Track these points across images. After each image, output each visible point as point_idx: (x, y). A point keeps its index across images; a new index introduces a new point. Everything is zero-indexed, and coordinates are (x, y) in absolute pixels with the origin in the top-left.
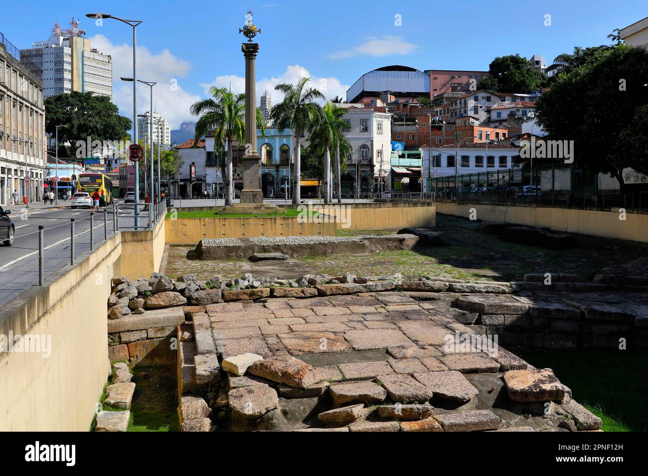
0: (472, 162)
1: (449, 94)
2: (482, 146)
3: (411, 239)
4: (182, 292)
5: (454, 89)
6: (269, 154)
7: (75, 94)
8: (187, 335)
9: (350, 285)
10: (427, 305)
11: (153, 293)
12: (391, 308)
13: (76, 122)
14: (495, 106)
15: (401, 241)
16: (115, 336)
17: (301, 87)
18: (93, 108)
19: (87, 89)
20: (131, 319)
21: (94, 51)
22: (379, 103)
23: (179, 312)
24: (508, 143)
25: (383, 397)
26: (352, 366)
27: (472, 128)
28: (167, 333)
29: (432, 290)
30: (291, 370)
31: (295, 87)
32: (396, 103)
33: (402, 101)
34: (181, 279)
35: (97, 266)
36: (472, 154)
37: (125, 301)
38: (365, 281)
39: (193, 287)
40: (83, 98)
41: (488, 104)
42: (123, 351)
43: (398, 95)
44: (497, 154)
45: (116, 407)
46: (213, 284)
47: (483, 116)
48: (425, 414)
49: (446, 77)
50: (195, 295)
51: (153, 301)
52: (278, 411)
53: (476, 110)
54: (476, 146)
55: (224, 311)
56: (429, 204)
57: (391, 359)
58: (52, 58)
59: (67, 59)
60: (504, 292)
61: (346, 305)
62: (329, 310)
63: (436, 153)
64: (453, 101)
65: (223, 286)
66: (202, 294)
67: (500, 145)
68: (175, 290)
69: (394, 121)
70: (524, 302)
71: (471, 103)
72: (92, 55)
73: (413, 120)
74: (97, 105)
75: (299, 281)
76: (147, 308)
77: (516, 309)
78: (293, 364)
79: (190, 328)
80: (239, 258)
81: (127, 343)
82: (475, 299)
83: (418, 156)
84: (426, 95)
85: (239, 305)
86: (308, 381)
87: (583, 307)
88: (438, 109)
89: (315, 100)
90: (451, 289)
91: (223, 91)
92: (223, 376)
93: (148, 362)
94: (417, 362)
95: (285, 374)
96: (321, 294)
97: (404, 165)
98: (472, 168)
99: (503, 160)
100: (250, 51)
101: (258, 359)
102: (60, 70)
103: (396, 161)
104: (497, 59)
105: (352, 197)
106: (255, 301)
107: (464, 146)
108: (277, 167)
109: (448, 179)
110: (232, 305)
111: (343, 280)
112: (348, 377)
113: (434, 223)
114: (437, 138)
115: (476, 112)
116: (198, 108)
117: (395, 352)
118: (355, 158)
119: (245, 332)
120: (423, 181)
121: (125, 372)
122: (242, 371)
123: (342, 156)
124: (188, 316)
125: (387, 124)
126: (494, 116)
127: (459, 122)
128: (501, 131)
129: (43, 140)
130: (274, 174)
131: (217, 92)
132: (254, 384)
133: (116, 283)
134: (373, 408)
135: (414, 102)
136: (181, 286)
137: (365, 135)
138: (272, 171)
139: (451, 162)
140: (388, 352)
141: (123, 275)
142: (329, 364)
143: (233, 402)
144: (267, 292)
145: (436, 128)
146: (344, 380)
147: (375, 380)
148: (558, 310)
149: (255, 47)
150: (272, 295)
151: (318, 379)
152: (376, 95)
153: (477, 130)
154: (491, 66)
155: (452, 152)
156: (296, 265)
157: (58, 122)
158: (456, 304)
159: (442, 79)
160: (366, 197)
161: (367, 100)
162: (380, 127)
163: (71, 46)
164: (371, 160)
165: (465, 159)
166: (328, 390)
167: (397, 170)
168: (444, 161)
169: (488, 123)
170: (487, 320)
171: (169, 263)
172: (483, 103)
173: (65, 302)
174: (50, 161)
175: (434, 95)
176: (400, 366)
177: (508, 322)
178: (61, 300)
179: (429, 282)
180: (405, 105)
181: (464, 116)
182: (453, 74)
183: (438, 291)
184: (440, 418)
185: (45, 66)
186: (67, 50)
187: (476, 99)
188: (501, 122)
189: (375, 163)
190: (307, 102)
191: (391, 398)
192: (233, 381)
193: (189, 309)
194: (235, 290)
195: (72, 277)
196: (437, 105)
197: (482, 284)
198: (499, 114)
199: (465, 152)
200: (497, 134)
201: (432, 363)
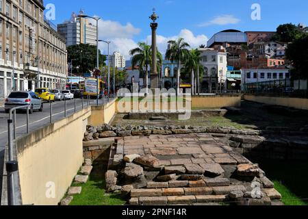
0: (266, 76)
1: (257, 43)
2: (271, 68)
3: (224, 111)
4: (115, 131)
5: (259, 40)
6: (169, 72)
7: (81, 44)
8: (114, 147)
9: (186, 129)
10: (217, 139)
11: (103, 131)
12: (201, 139)
13: (81, 57)
14: (279, 49)
15: (219, 112)
16: (86, 148)
17: (179, 42)
18: (89, 51)
19: (87, 42)
20: (93, 141)
21: (90, 24)
22: (222, 48)
23: (113, 139)
24: (284, 67)
25: (184, 172)
26: (176, 160)
27: (266, 60)
28: (107, 147)
29: (222, 133)
30: (150, 161)
31: (177, 41)
32: (230, 47)
33: (233, 46)
34: (115, 126)
35: (77, 118)
36: (266, 72)
37: (91, 134)
38: (192, 128)
39: (119, 129)
40: (85, 47)
41: (275, 48)
42: (89, 154)
43: (231, 43)
44: (278, 72)
45: (84, 174)
46: (128, 128)
47: (272, 53)
48: (199, 178)
49: (255, 35)
50: (120, 132)
51: (103, 134)
52: (143, 175)
53: (269, 50)
54: (268, 68)
55: (131, 139)
56: (237, 96)
57: (192, 159)
58: (71, 28)
59: (78, 28)
60: (256, 135)
61: (182, 138)
62: (174, 140)
63: (248, 72)
64: (258, 46)
65: (132, 129)
66: (123, 132)
67: (280, 68)
68: (112, 130)
69: (228, 56)
70: (262, 138)
71: (267, 47)
72: (89, 26)
73: (238, 56)
74: (91, 49)
75: (164, 128)
76: (100, 137)
77: (257, 141)
78: (151, 158)
79: (116, 145)
80: (145, 119)
81: (91, 151)
82: (240, 137)
83: (239, 73)
84: (246, 43)
85: (138, 137)
86: (156, 165)
87: (288, 141)
88: (251, 50)
89: (186, 48)
90: (231, 132)
91: (144, 44)
92: (124, 162)
93: (99, 159)
94: (203, 160)
95: (147, 162)
96: (173, 133)
97: (233, 77)
98: (266, 79)
99: (281, 75)
100: (154, 26)
101: (138, 156)
102: (75, 33)
103: (229, 75)
104: (280, 26)
105: (208, 92)
106: (145, 135)
107: (262, 68)
108: (172, 78)
109: (252, 84)
110: (135, 137)
111: (183, 128)
112: (173, 164)
113: (240, 105)
114: (249, 64)
115: (269, 52)
116: (133, 52)
117: (195, 156)
118: (209, 74)
119: (137, 147)
120: (241, 85)
121: (89, 162)
122: (131, 160)
123: (200, 73)
124: (116, 141)
125: (225, 58)
126: (278, 53)
127: (260, 56)
128: (281, 61)
129: (66, 65)
130: (171, 81)
131: (141, 44)
132: (135, 165)
133: (88, 127)
134: (180, 176)
135: (240, 47)
136: (114, 128)
137: (214, 63)
138: (170, 80)
139: (255, 75)
140: (192, 156)
141: (92, 124)
142: (166, 159)
143: (126, 172)
144: (150, 132)
145: (249, 59)
146: (171, 165)
147: (183, 165)
148: (276, 142)
149: (156, 25)
150: (152, 133)
151: (160, 164)
152: (221, 44)
153: (269, 60)
154: (278, 29)
155: (256, 71)
156: (169, 122)
157: (73, 57)
158: (231, 139)
159: (253, 36)
160: (213, 92)
161: (216, 46)
162: (221, 59)
163: (80, 22)
164: (217, 75)
165: (262, 74)
166: (164, 169)
167: (230, 80)
168: (252, 75)
169: (275, 57)
170: (244, 146)
171: (115, 120)
172: (273, 47)
173: (61, 130)
174: (69, 75)
175: (249, 43)
176: (195, 161)
177: (253, 147)
178: (59, 129)
179: (222, 129)
180: (234, 49)
181: (263, 53)
182: (259, 33)
183: (225, 133)
184: (206, 180)
185: (68, 31)
186: (78, 24)
187: (269, 45)
188: (281, 56)
189: (219, 76)
190: (182, 48)
191: (187, 172)
192: (127, 164)
193: (117, 138)
194: (136, 131)
195: (65, 121)
196: (250, 48)
197: (245, 131)
198: (280, 52)
199: (262, 71)
200: (279, 62)
201: (209, 160)
